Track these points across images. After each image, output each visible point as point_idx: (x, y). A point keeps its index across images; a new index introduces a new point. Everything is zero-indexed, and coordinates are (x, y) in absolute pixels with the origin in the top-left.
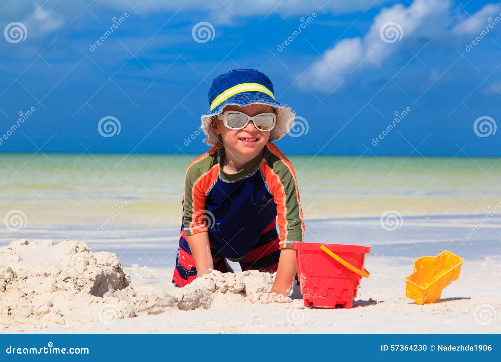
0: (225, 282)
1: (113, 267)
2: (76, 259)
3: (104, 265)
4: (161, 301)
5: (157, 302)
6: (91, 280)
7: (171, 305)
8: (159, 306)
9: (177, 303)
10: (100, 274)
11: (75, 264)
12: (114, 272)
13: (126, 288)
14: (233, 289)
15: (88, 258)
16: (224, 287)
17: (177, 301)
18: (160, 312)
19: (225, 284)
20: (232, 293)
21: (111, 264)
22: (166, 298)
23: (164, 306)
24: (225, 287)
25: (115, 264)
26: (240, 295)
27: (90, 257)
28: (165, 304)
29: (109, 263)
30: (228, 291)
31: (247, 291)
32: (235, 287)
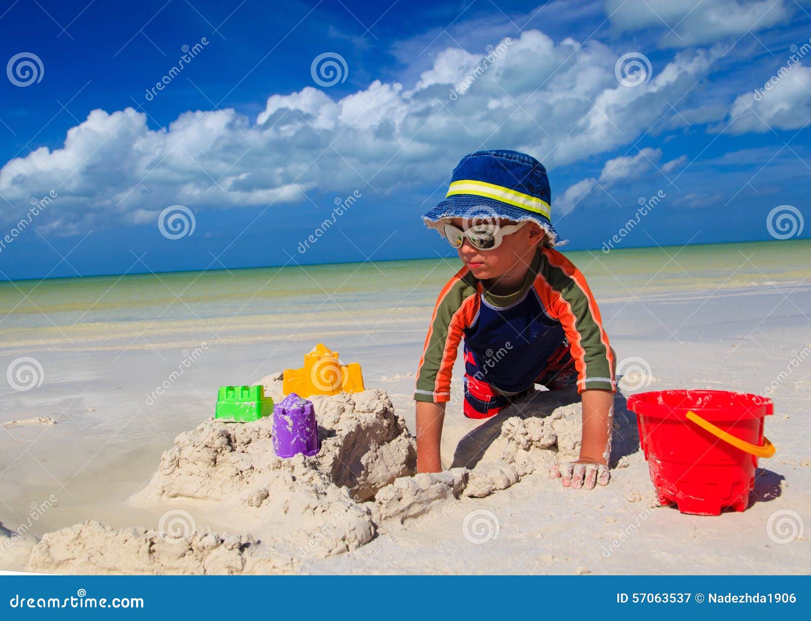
0: (527, 434)
1: (377, 413)
2: (328, 406)
3: (363, 412)
4: (423, 494)
5: (416, 497)
6: (335, 445)
7: (442, 495)
8: (420, 503)
9: (452, 489)
10: (354, 430)
11: (325, 413)
12: (378, 421)
13: (399, 437)
14: (539, 444)
15: (343, 403)
16: (526, 442)
17: (451, 486)
18: (423, 512)
19: (527, 437)
20: (538, 449)
21: (373, 410)
22: (433, 486)
23: (429, 501)
24: (528, 441)
25: (380, 409)
26: (549, 452)
27: (345, 402)
28: (431, 496)
29: (371, 409)
30: (532, 447)
31: (560, 444)
32: (543, 442)
